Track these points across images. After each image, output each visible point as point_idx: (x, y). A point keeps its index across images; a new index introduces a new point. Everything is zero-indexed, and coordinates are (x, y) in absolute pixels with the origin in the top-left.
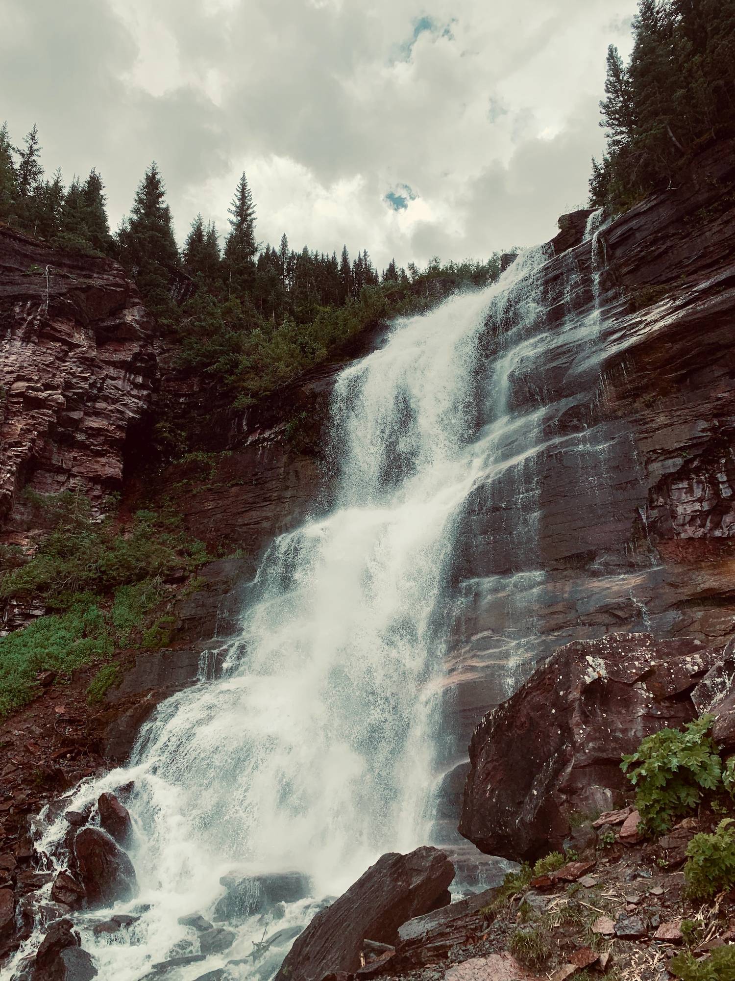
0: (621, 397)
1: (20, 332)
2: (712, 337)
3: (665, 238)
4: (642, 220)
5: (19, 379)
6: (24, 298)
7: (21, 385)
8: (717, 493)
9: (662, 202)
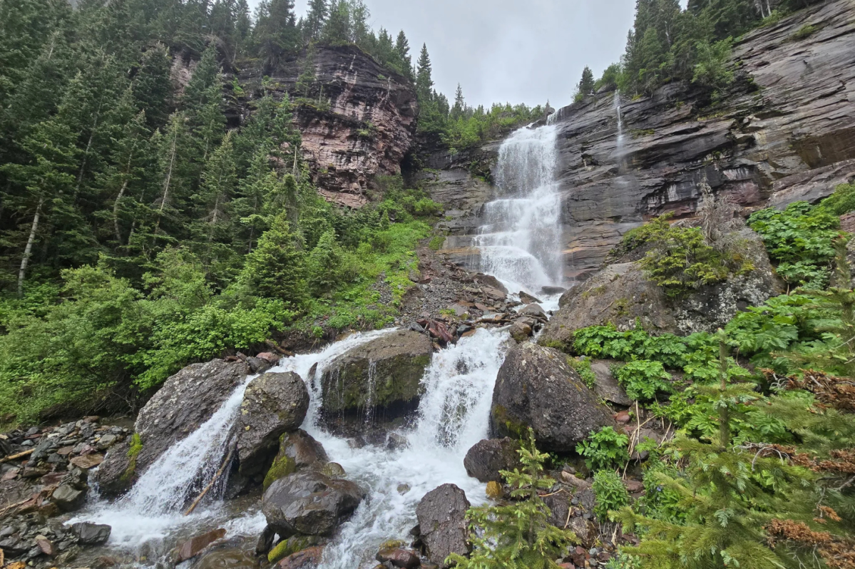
0: (629, 167)
1: (379, 105)
2: (666, 151)
3: (647, 114)
4: (639, 105)
5: (381, 125)
6: (381, 89)
7: (381, 128)
8: (660, 202)
9: (648, 100)
